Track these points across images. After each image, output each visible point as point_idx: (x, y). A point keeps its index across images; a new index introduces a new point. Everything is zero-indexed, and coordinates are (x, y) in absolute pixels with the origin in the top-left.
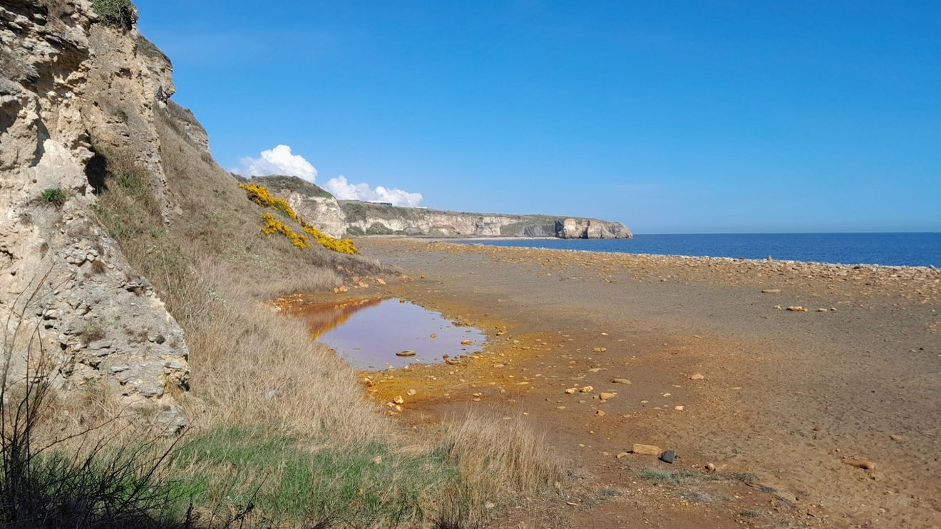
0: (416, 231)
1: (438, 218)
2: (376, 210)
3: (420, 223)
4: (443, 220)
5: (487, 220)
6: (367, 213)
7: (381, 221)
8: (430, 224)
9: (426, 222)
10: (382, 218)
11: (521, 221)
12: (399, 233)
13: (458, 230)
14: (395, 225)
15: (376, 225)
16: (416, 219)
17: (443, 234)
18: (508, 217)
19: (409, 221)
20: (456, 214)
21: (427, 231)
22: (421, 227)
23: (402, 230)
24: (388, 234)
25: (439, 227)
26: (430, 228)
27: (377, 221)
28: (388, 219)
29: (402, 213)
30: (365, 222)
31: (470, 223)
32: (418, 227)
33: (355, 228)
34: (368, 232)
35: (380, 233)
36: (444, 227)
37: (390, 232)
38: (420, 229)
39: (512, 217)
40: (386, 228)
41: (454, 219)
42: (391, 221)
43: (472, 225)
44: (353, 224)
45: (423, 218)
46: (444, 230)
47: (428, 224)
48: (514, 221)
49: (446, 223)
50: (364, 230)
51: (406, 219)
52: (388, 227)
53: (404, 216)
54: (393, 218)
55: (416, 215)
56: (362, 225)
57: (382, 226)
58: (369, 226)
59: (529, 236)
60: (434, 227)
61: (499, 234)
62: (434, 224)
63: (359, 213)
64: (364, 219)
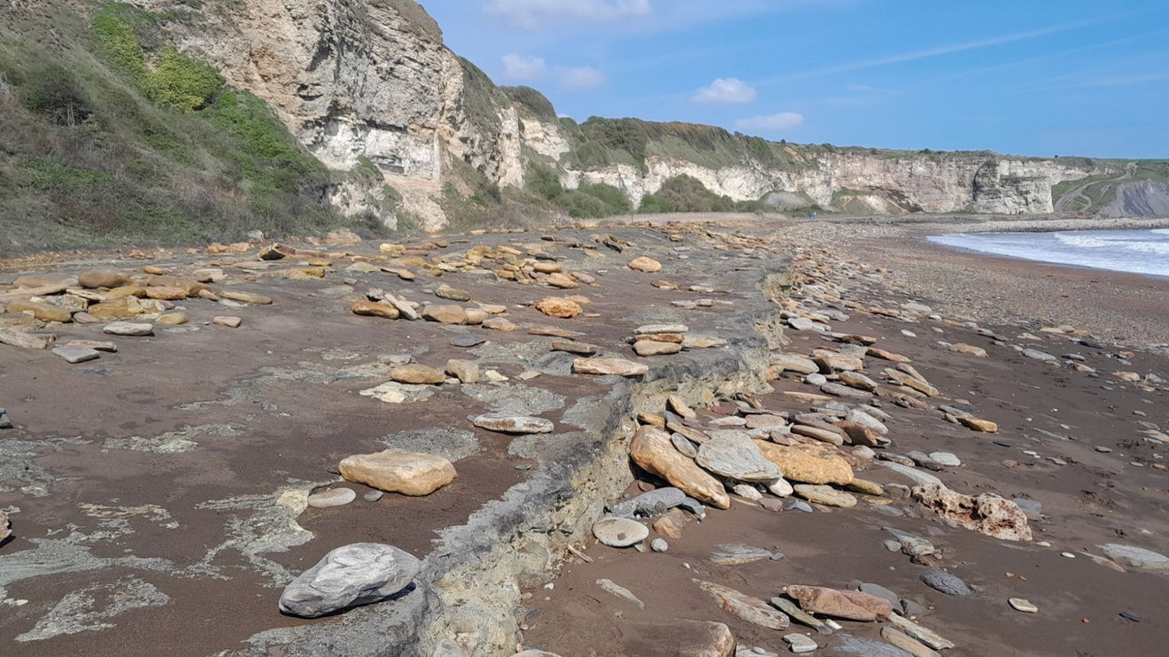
0: (799, 202)
1: (855, 165)
2: (679, 140)
3: (807, 181)
4: (868, 173)
5: (1004, 169)
6: (651, 145)
7: (693, 171)
8: (834, 184)
9: (822, 177)
10: (699, 164)
11: (1096, 172)
12: (749, 207)
13: (913, 200)
14: (736, 184)
15: (675, 185)
16: (794, 168)
17: (872, 210)
18: (1057, 160)
19: (775, 174)
20: (910, 156)
21: (824, 202)
22: (810, 192)
23: (756, 199)
24: (715, 209)
25: (857, 193)
26: (835, 195)
27: (680, 171)
28: (715, 166)
29: (759, 152)
30: (643, 172)
31: (954, 179)
32: (801, 192)
33: (601, 189)
34: (648, 203)
35: (690, 208)
36: (872, 190)
37: (723, 205)
38: (808, 198)
39: (1070, 162)
40: (709, 194)
41: (903, 169)
42: (724, 172)
43: (960, 184)
44: (595, 177)
45: (814, 165)
46: (872, 201)
47: (828, 183)
48: (1077, 173)
49: (876, 182)
50: (636, 198)
51: (769, 167)
52: (717, 189)
53: (761, 158)
54: (730, 165)
55: (796, 158)
56: (628, 183)
57: (697, 184)
58: (653, 187)
59: (1140, 215)
60: (844, 191)
61: (1050, 209)
62: (844, 184)
63: (620, 142)
64: (639, 161)
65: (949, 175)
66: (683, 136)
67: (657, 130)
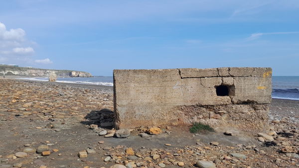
0: (24, 74)
1: (32, 70)
4: (34, 71)
6: (6, 69)
8: (29, 72)
9: (27, 72)
10: (11, 70)
11: (59, 72)
13: (38, 74)
14: (16, 73)
15: (9, 73)
16: (24, 71)
20: (38, 69)
21: (28, 74)
23: (18, 74)
24: (13, 75)
25: (32, 73)
27: (9, 71)
34: (6, 75)
35: (10, 75)
39: (56, 71)
41: (37, 71)
42: (14, 71)
45: (26, 70)
46: (34, 74)
50: (4, 74)
52: (13, 73)
53: (19, 70)
55: (24, 69)
57: (11, 73)
58: (6, 73)
63: (2, 69)
64: (5, 71)
65: (42, 72)
66: (10, 68)
67: (7, 67)
